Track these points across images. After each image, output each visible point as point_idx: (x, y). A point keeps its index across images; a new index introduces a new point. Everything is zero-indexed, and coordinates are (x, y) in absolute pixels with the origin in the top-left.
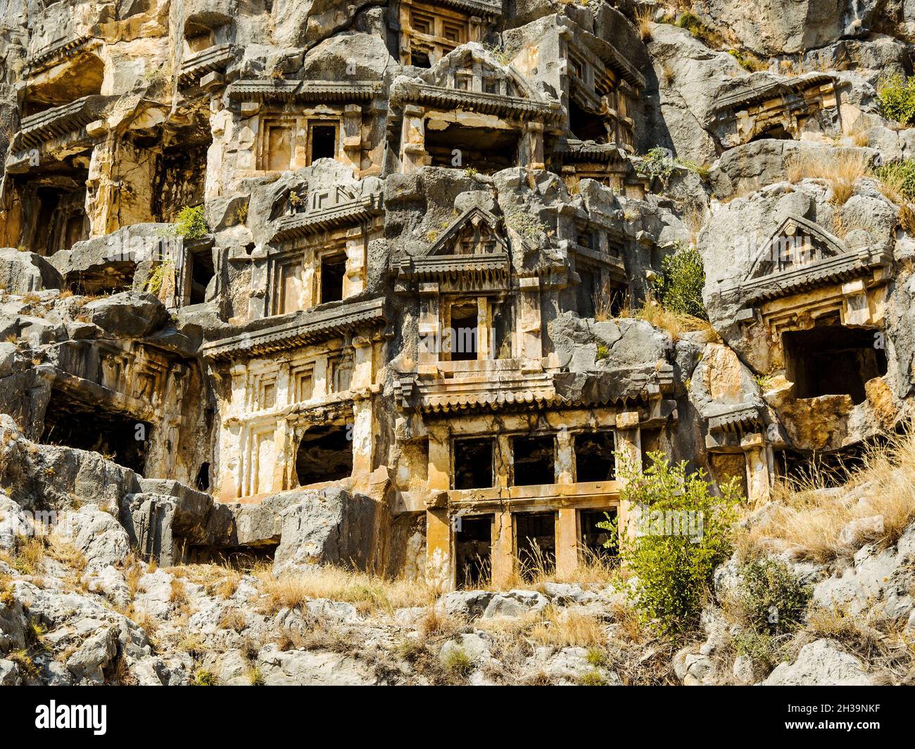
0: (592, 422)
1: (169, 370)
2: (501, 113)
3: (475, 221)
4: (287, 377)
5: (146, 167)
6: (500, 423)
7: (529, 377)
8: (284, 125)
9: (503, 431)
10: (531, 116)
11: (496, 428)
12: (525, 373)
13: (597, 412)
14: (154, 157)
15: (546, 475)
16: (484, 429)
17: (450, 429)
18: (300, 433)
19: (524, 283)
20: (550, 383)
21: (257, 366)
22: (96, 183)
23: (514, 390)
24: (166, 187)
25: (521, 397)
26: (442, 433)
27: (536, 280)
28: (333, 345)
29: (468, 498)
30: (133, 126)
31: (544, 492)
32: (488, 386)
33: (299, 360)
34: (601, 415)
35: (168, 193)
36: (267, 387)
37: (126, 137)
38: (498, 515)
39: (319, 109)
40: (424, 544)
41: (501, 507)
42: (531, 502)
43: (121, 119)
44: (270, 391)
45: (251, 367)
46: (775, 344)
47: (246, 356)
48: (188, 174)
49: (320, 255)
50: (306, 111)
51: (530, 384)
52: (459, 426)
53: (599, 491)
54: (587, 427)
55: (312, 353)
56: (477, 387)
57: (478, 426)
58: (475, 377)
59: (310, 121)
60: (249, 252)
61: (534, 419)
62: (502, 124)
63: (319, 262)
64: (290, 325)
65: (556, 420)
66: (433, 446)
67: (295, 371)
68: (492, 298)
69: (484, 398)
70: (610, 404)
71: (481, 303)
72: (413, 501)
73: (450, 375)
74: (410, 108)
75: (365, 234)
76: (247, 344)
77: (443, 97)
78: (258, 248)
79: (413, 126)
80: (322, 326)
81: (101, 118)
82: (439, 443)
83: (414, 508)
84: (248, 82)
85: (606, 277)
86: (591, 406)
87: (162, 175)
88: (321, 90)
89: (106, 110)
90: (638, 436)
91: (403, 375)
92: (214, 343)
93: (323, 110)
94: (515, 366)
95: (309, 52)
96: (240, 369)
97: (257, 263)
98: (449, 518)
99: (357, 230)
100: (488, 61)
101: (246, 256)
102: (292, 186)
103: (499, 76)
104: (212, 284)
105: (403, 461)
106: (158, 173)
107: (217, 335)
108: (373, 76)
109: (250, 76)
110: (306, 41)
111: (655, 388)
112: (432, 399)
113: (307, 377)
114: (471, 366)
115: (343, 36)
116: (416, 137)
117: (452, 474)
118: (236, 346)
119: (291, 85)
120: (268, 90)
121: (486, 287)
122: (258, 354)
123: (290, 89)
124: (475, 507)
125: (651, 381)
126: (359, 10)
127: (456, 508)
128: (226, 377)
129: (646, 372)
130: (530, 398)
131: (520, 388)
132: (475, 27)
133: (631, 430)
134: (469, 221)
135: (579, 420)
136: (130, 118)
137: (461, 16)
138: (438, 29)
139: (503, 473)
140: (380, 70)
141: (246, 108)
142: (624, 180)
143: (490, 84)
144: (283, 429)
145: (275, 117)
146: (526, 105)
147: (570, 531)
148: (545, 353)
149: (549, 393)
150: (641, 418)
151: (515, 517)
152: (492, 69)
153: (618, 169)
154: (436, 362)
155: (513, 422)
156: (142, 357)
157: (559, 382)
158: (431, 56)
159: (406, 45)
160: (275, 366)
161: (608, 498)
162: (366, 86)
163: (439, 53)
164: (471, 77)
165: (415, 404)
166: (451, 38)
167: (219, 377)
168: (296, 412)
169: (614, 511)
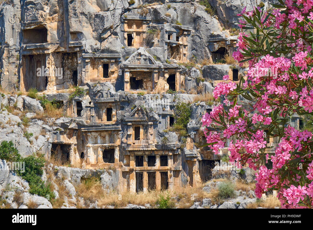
0: (163, 153)
1: (74, 132)
2: (148, 68)
3: (139, 109)
4: (100, 137)
5: (59, 58)
6: (145, 153)
7: (150, 145)
8: (96, 63)
9: (145, 154)
10: (155, 69)
11: (144, 154)
12: (149, 144)
13: (164, 151)
14: (61, 55)
15: (154, 164)
16: (141, 154)
18: (103, 150)
19: (150, 123)
20: (155, 146)
21: (94, 134)
23: (147, 147)
24: (64, 61)
25: (148, 149)
26: (133, 155)
27: (152, 123)
28: (110, 132)
29: (138, 168)
32: (142, 147)
33: (103, 134)
34: (165, 152)
35: (65, 63)
36: (95, 138)
37: (55, 53)
38: (144, 172)
40: (129, 177)
41: (145, 171)
42: (151, 170)
43: (53, 50)
44: (96, 139)
45: (92, 134)
46: (200, 138)
47: (91, 132)
48: (70, 58)
49: (106, 107)
50: (101, 60)
51: (150, 146)
52: (136, 153)
53: (164, 168)
54: (162, 154)
55: (105, 133)
56: (140, 147)
57: (140, 154)
58: (139, 144)
59: (102, 63)
60: (90, 104)
61: (151, 152)
62: (148, 70)
63: (106, 109)
64: (100, 128)
65: (156, 153)
66: (131, 157)
67: (102, 136)
68: (143, 125)
69: (141, 149)
70: (167, 150)
71: (141, 126)
72: (127, 169)
73: (134, 144)
74: (126, 70)
75: (116, 105)
76: (91, 130)
77: (134, 67)
78: (92, 104)
79: (127, 74)
80: (107, 129)
81: (48, 49)
82: (132, 157)
83: (127, 170)
84: (87, 54)
85: (168, 117)
86: (163, 150)
87: (63, 58)
88: (105, 56)
89: (49, 47)
90: (172, 157)
91: (124, 143)
92: (84, 128)
93: (105, 60)
94: (147, 142)
95: (101, 45)
96: (89, 134)
97: (92, 108)
98: (134, 173)
99: (114, 105)
100: (145, 54)
101: (89, 105)
102: (99, 90)
103: (147, 58)
104: (82, 112)
105: (125, 159)
106: (62, 58)
107: (84, 126)
108: (117, 52)
109: (87, 52)
110: (101, 39)
111: (175, 149)
112: (130, 149)
113: (104, 137)
114: (138, 141)
115: (110, 39)
116: (127, 77)
117: (135, 163)
118: (89, 130)
119: (98, 55)
120: (92, 56)
121: (142, 123)
122: (93, 131)
123: (97, 56)
124: (140, 171)
125: (175, 147)
126: (113, 30)
127: (136, 171)
128: (86, 135)
129: (174, 145)
130: (150, 149)
131: (148, 147)
132: (144, 24)
133: (171, 156)
134: (138, 109)
135: (161, 153)
136: (56, 50)
137: (140, 21)
138: (134, 26)
139: (145, 163)
140: (119, 51)
141: (87, 61)
142: (180, 73)
143: (145, 60)
144: (100, 149)
145: (94, 62)
146: (153, 66)
147: (158, 176)
148: (154, 139)
149: (154, 148)
150: (173, 153)
151: (147, 173)
152: (146, 56)
153: (179, 70)
154: (131, 140)
155: (147, 153)
156: (68, 131)
157: (156, 146)
158: (132, 35)
159: (126, 35)
160: (97, 134)
161: (166, 170)
162: (116, 55)
163: (135, 34)
164: (140, 59)
165: (127, 149)
166: (138, 27)
167: (85, 135)
168: (103, 146)
169: (167, 172)
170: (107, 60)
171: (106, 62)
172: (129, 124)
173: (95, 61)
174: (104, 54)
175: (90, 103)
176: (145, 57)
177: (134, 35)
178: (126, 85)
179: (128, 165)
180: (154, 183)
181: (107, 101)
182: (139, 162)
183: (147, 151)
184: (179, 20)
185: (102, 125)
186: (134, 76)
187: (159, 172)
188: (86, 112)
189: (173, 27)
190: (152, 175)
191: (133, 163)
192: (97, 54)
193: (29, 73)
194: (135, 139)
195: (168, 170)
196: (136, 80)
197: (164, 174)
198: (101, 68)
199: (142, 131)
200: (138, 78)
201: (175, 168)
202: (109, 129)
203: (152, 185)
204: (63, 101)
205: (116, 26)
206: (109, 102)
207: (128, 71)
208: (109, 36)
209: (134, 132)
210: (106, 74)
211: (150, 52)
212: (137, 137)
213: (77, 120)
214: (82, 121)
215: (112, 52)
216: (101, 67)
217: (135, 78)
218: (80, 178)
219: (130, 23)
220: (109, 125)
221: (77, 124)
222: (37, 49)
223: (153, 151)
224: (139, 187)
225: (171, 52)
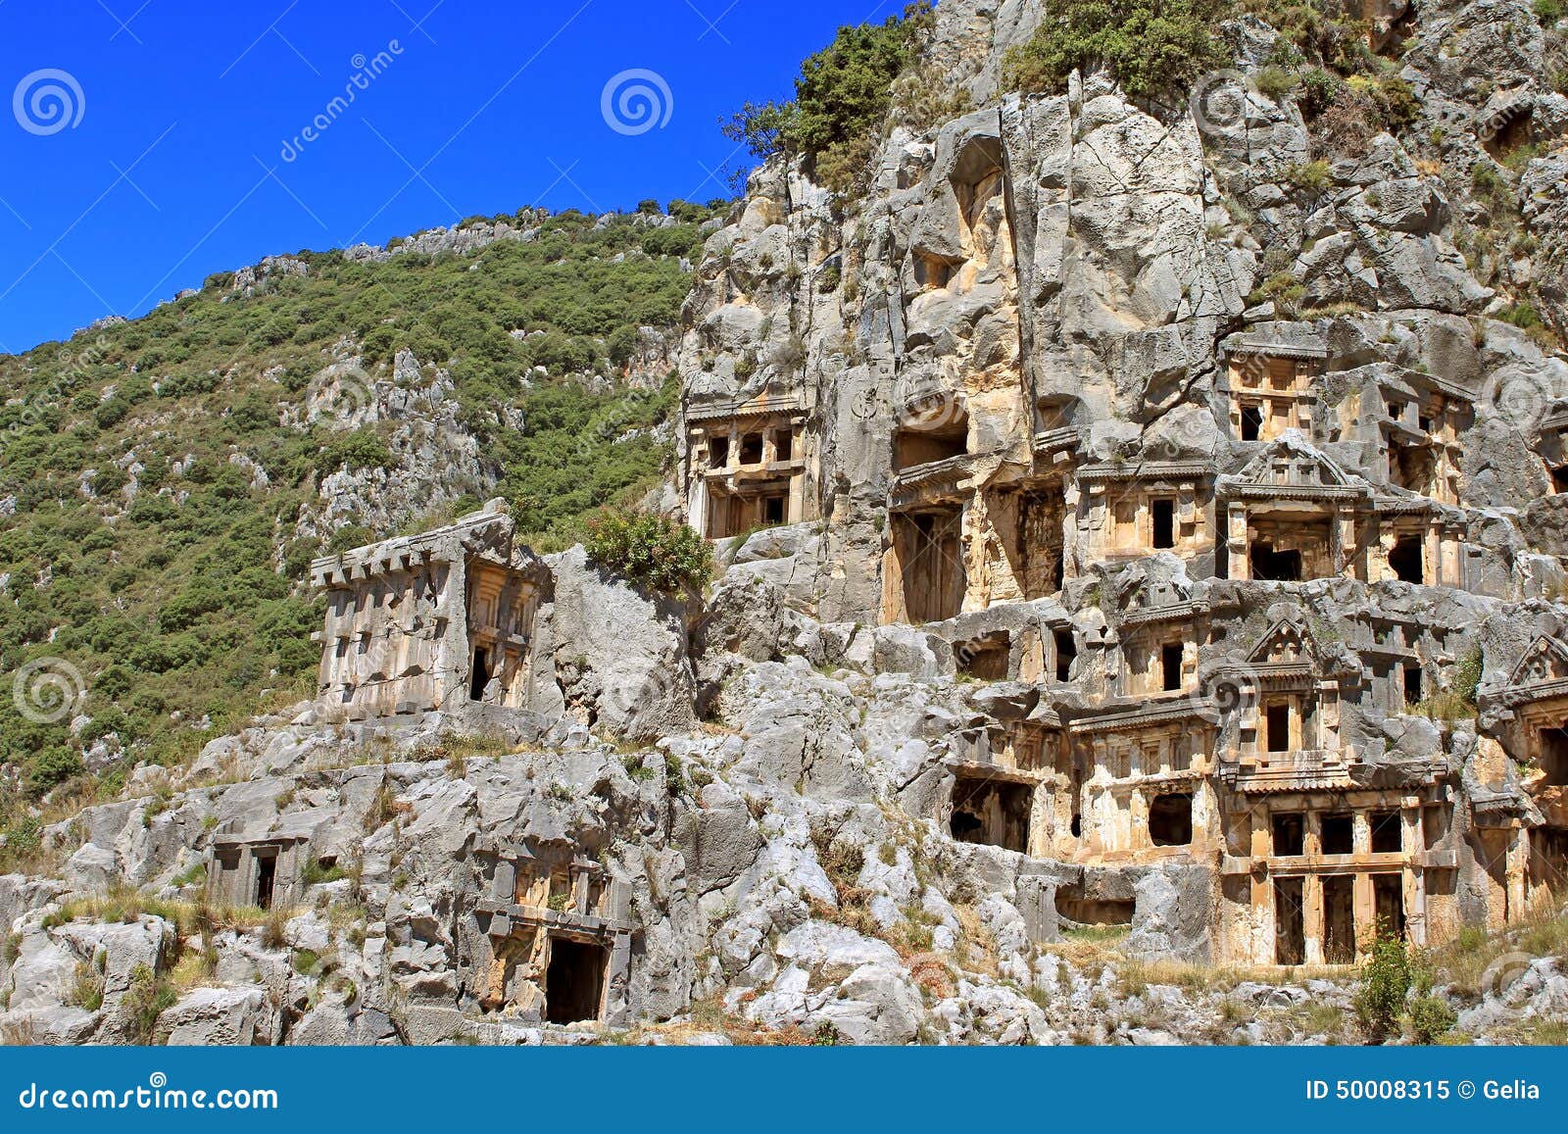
0: (1383, 802)
1: (1043, 739)
2: (1316, 500)
3: (1284, 631)
4: (1138, 752)
5: (1010, 510)
6: (1309, 802)
7: (1329, 768)
8: (1128, 499)
9: (1311, 808)
10: (1342, 501)
11: (1305, 806)
12: (1325, 765)
13: (1387, 793)
14: (1016, 498)
15: (1347, 847)
16: (1295, 806)
17: (1268, 806)
18: (1150, 797)
19: (1324, 685)
20: (1347, 772)
21: (1115, 740)
22: (969, 538)
23: (1318, 778)
24: (1028, 524)
25: (1322, 784)
26: (1263, 810)
27: (1336, 683)
28: (1173, 729)
29: (1284, 862)
30: (997, 481)
31: (1344, 860)
32: (1296, 775)
33: (1148, 738)
34: (1389, 797)
35: (1030, 529)
36: (1123, 756)
37: (991, 488)
38: (1307, 877)
39: (1157, 485)
41: (1310, 871)
42: (1333, 869)
43: (986, 477)
44: (1125, 763)
45: (1108, 741)
46: (1534, 739)
47: (1104, 734)
48: (1047, 511)
49: (1161, 642)
50: (1146, 487)
51: (1330, 773)
52: (1275, 804)
53: (1387, 860)
54: (1378, 806)
55: (1157, 735)
56: (1288, 775)
57: (1290, 805)
58: (1287, 767)
59: (1150, 496)
60: (1103, 635)
61: (1335, 797)
62: (1316, 508)
64: (1138, 713)
65: (1353, 798)
66: (1255, 819)
67: (1144, 745)
68: (1300, 696)
69: (1294, 785)
70: (1396, 788)
71: (1291, 699)
72: (1240, 865)
73: (1265, 765)
74: (1232, 505)
75: (1196, 627)
76: (1104, 725)
77: (1262, 492)
78: (1110, 633)
79: (1236, 520)
80: (1163, 717)
81: (969, 476)
82: (1260, 817)
83: (1240, 871)
84: (1095, 466)
85: (1399, 667)
86: (1381, 790)
87: (1024, 513)
88: (1159, 472)
89: (973, 467)
90: (1420, 812)
91: (1227, 765)
92: (1078, 721)
93: (1161, 487)
94: (1318, 758)
95: (1147, 432)
96: (1100, 742)
97: (1110, 647)
98: (1270, 881)
99: (1190, 627)
100: (1303, 448)
101: (1100, 639)
102: (1134, 580)
103: (1314, 463)
104: (1074, 664)
105: (1232, 828)
106: (1020, 512)
107: (1080, 713)
108: (1203, 456)
109: (1095, 460)
110: (1145, 417)
111: (1430, 779)
112: (1251, 785)
113: (1154, 751)
114: (1283, 756)
115: (1176, 414)
116: (1239, 530)
117: (1270, 841)
118: (1096, 726)
119: (1130, 468)
120: (1110, 473)
121: (1295, 686)
122: (1114, 731)
123: (1131, 472)
124: (1290, 872)
125: (1429, 772)
126: (1190, 384)
127: (1274, 871)
128: (1089, 746)
129: (1424, 764)
130: (1329, 785)
131: (1322, 777)
132: (1301, 372)
133: (1414, 810)
134: (1279, 632)
135: (1372, 800)
136: (993, 475)
137: (1288, 363)
138: (1266, 381)
139: (1311, 841)
140: (1209, 449)
141: (1094, 490)
142: (1441, 531)
143: (1306, 470)
144: (1137, 797)
145: (1119, 494)
146: (1336, 492)
147: (1363, 892)
148: (1342, 745)
149: (1345, 781)
150: (1421, 801)
151: (1321, 878)
152: (1307, 455)
153: (1434, 521)
154: (1256, 753)
155: (1318, 802)
156: (1021, 733)
157: (1355, 771)
158: (1260, 409)
159: (1234, 407)
160: (1128, 741)
161: (1395, 867)
162: (1195, 467)
163: (1267, 404)
164: (1287, 467)
165: (1239, 788)
166: (1280, 382)
167: (1083, 747)
168: (1147, 783)
169: (1399, 877)
170: (1167, 487)
171: (1162, 492)
173: (1124, 491)
174: (1154, 464)
175: (1103, 631)
176: (1303, 461)
177: (1265, 409)
178: (1235, 559)
179: (1245, 850)
181: (1165, 615)
182: (1288, 840)
183: (1319, 792)
184: (1426, 358)
185: (1144, 702)
186: (1267, 539)
187: (1366, 875)
188: (1088, 663)
189: (1407, 378)
190: (1337, 890)
191: (1262, 840)
192: (1131, 465)
193: (916, 577)
194: (1271, 749)
195: (1402, 866)
196: (1275, 550)
197: (1388, 889)
198: (1143, 515)
199: (1293, 717)
200: (1281, 546)
201: (1431, 860)
202: (1171, 716)
203: (1340, 939)
204: (1007, 633)
205: (1198, 370)
206: (1170, 621)
207: (1242, 510)
208: (1174, 405)
209: (1264, 720)
210: (1163, 537)
212: (1278, 740)
213: (1057, 692)
214: (1074, 698)
215: (1185, 454)
216: (1144, 509)
217: (1269, 546)
218: (1054, 891)
219: (1251, 366)
220: (1170, 700)
221: (1055, 707)
222: (934, 482)
223: (1341, 792)
224: (1291, 947)
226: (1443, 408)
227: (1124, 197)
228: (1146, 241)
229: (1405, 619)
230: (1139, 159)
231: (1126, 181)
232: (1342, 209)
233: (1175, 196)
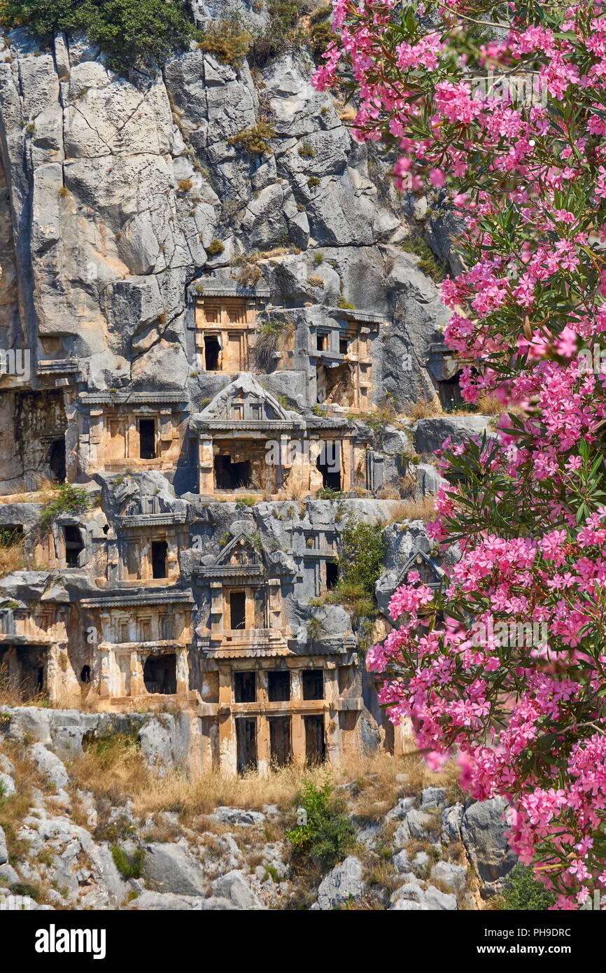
0: (311, 664)
1: (57, 611)
2: (263, 431)
3: (242, 542)
4: (135, 624)
6: (260, 664)
7: (274, 642)
8: (120, 419)
9: (261, 668)
10: (282, 431)
11: (257, 667)
12: (270, 640)
13: (314, 658)
15: (286, 696)
16: (250, 667)
17: (231, 666)
18: (144, 658)
19: (271, 582)
20: (286, 645)
21: (117, 614)
23: (267, 649)
25: (269, 653)
26: (227, 670)
27: (279, 581)
28: (161, 609)
29: (242, 707)
31: (284, 706)
32: (251, 647)
33: (143, 614)
34: (316, 660)
36: (123, 626)
38: (259, 717)
39: (143, 409)
40: (218, 731)
41: (261, 713)
42: (277, 712)
44: (125, 628)
45: (112, 614)
47: (109, 609)
49: (150, 540)
50: (134, 411)
51: (275, 646)
52: (236, 665)
53: (314, 706)
54: (308, 667)
55: (149, 612)
56: (245, 647)
57: (247, 666)
58: (244, 641)
59: (137, 417)
60: (106, 533)
61: (278, 662)
62: (263, 436)
63: (149, 546)
64: (135, 597)
65: (290, 663)
66: (221, 677)
67: (139, 619)
68: (253, 588)
69: (249, 654)
70: (320, 655)
71: (247, 591)
72: (211, 709)
73: (229, 639)
74: (203, 436)
75: (177, 534)
76: (109, 605)
77: (224, 427)
78: (111, 531)
79: (205, 447)
80: (154, 602)
82: (225, 675)
83: (212, 714)
84: (95, 395)
85: (323, 563)
86: (310, 656)
87: (19, 407)
88: (144, 400)
90: (336, 673)
91: (203, 639)
92: (88, 600)
93: (146, 410)
94: (266, 635)
95: (134, 368)
96: (106, 615)
97: (110, 542)
98: (232, 720)
99: (173, 532)
100: (253, 391)
101: (104, 536)
102: (130, 493)
103: (262, 401)
104: (82, 554)
105: (205, 683)
107: (89, 594)
108: (177, 388)
109: (95, 390)
110: (131, 353)
111: (343, 650)
112: (219, 654)
113: (147, 624)
114: (242, 633)
115: (158, 353)
116: (207, 454)
117: (233, 693)
118: (103, 605)
119: (124, 396)
120: (108, 401)
121: (250, 582)
122: (117, 608)
123: (122, 400)
124: (246, 714)
125: (342, 646)
126: (166, 327)
127: (235, 714)
128: (97, 617)
129: (339, 640)
130: (274, 654)
131: (269, 649)
132: (251, 308)
133: (333, 670)
134: (239, 542)
135: (304, 663)
137: (240, 301)
138: (224, 315)
139: (261, 693)
140: (182, 384)
141: (93, 413)
142: (353, 441)
143: (255, 407)
144: (134, 656)
145: (114, 415)
146: (278, 425)
147: (298, 728)
148: (284, 625)
149: (285, 651)
150: (337, 664)
151: (268, 718)
152: (257, 396)
153: (348, 434)
154: (222, 630)
155: (265, 664)
157: (292, 644)
158: (219, 338)
159: (201, 341)
160: (127, 615)
161: (319, 710)
162: (174, 396)
163: (225, 336)
164: (242, 405)
165: (210, 656)
166: (234, 316)
167: (92, 617)
168: (142, 647)
169: (322, 717)
170: (151, 410)
171: (147, 414)
172: (215, 585)
173: (117, 414)
174: (141, 394)
175: (106, 529)
176: (254, 401)
177: (223, 339)
178: (205, 478)
179: (214, 698)
180: (288, 747)
181: (154, 523)
182: (245, 691)
183: (266, 658)
184: (346, 295)
185: (139, 590)
186: (227, 453)
187: (299, 716)
188: (94, 553)
189: (331, 314)
190: (280, 726)
191: (227, 694)
192: (123, 394)
194: (233, 627)
195: (324, 709)
196: (232, 462)
197: (314, 722)
198: (134, 432)
199: (250, 603)
200: (237, 458)
201: (343, 706)
202: (161, 601)
203: (282, 754)
204: (22, 526)
205: (172, 315)
206: (157, 527)
207: (209, 440)
208: (155, 343)
209: (228, 607)
210: (148, 450)
211: (268, 385)
212: (238, 620)
213: (68, 576)
214: (82, 581)
215: (163, 387)
216: (133, 428)
217: (228, 458)
218: (81, 737)
219: (212, 305)
220: (158, 590)
221: (68, 587)
223: (282, 658)
224: (247, 758)
225: (326, 383)
226: (358, 331)
227: (110, 158)
228: (129, 199)
229: (326, 528)
230: (121, 124)
231: (111, 143)
232: (282, 160)
233: (151, 158)
